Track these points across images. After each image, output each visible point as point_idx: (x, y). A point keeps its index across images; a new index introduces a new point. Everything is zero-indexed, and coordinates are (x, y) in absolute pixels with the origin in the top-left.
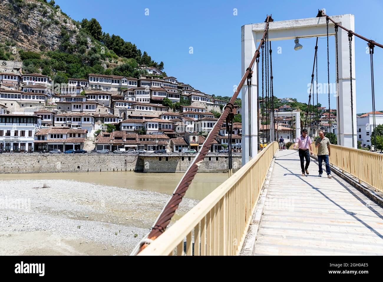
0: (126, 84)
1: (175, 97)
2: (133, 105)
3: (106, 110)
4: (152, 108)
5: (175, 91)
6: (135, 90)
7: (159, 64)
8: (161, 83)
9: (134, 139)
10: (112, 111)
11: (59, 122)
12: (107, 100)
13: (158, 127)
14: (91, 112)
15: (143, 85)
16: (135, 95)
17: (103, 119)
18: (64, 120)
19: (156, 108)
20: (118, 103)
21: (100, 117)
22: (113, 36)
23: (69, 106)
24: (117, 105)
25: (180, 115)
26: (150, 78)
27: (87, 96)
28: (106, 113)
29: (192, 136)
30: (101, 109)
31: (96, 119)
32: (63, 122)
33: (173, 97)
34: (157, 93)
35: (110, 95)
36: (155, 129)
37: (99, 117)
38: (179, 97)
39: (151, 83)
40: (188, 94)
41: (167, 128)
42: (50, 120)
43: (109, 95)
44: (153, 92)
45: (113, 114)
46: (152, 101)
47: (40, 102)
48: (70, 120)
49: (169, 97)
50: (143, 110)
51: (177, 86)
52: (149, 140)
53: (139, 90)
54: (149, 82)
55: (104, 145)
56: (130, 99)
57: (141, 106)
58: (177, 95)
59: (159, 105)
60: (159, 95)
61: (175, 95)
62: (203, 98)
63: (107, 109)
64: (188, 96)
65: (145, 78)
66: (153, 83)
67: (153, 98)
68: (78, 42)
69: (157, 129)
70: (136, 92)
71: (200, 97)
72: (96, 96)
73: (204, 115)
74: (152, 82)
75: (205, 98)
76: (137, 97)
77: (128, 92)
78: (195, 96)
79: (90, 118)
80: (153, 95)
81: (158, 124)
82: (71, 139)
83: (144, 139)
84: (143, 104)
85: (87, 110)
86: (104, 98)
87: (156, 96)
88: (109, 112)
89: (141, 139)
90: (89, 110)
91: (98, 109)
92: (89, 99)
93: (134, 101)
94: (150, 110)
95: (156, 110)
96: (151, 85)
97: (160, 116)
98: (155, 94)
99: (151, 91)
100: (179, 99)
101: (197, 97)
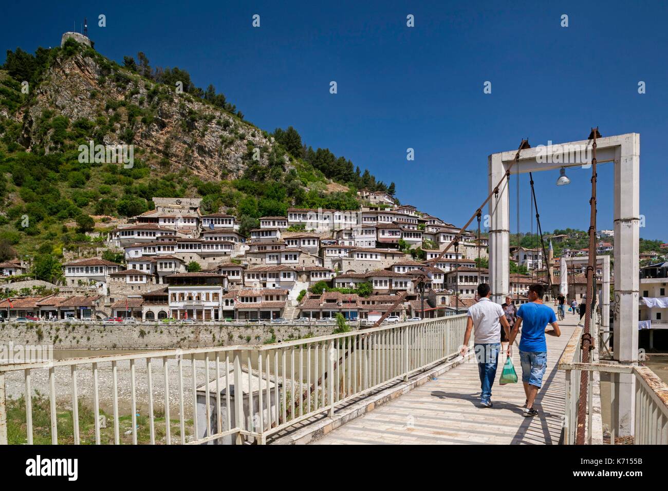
1: (414, 237)
2: (352, 251)
3: (313, 261)
4: (379, 255)
5: (413, 228)
6: (353, 230)
7: (389, 185)
8: (392, 216)
9: (354, 302)
10: (322, 261)
11: (251, 280)
12: (314, 246)
13: (388, 284)
14: (293, 265)
15: (365, 221)
17: (309, 273)
18: (258, 278)
19: (386, 255)
20: (330, 249)
21: (305, 272)
22: (319, 150)
23: (263, 256)
24: (328, 253)
25: (423, 265)
26: (376, 209)
27: (286, 242)
28: (312, 265)
29: (441, 297)
30: (306, 260)
31: (299, 273)
32: (256, 280)
33: (412, 237)
34: (386, 231)
35: (318, 238)
36: (383, 287)
38: (420, 237)
39: (377, 217)
40: (434, 231)
41: (401, 285)
42: (239, 277)
43: (316, 238)
44: (380, 231)
45: (323, 266)
46: (379, 244)
47: (225, 253)
48: (265, 277)
49: (405, 237)
50: (366, 259)
51: (416, 219)
52: (376, 303)
54: (375, 216)
55: (311, 311)
56: (347, 244)
57: (363, 252)
58: (417, 234)
59: (390, 250)
60: (390, 235)
61: (414, 234)
63: (314, 259)
64: (435, 235)
65: (368, 210)
66: (381, 217)
67: (380, 240)
68: (271, 164)
69: (388, 288)
70: (356, 232)
72: (298, 241)
73: (460, 264)
75: (462, 237)
76: (356, 240)
77: (344, 232)
78: (446, 235)
79: (292, 273)
80: (381, 235)
81: (388, 279)
82: (268, 304)
83: (368, 303)
84: (365, 249)
85: (287, 261)
86: (309, 244)
87: (386, 236)
88: (317, 263)
89: (363, 303)
90: (289, 261)
91: (302, 260)
92: (289, 246)
93: (353, 245)
94: (376, 258)
95: (386, 258)
96: (377, 220)
97: (392, 266)
98: (384, 234)
99: (377, 229)
100: (420, 239)
101: (449, 235)
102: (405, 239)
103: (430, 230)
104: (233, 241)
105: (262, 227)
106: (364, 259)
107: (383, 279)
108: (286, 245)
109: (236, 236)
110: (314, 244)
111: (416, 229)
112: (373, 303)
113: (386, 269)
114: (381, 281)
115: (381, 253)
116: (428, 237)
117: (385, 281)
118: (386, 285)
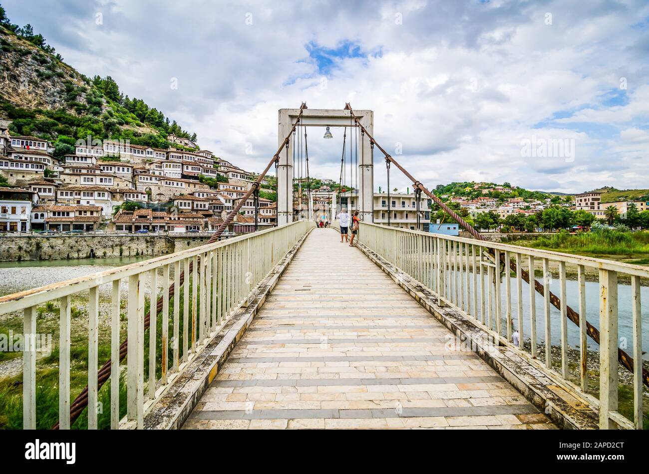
0: (152, 156)
1: (211, 173)
2: (161, 179)
3: (127, 185)
4: (183, 184)
5: (210, 167)
6: (163, 164)
7: (192, 135)
8: (195, 157)
9: (163, 218)
10: (135, 185)
11: (64, 197)
12: (128, 173)
13: (191, 206)
14: (107, 186)
15: (173, 157)
16: (163, 169)
17: (123, 194)
18: (71, 195)
19: (189, 184)
20: (142, 177)
22: (135, 100)
23: (77, 178)
24: (141, 179)
25: (217, 193)
26: (182, 150)
27: (102, 168)
28: (127, 188)
30: (120, 184)
31: (113, 193)
32: (69, 197)
33: (209, 173)
34: (190, 167)
35: (132, 167)
36: (187, 207)
37: (118, 193)
38: (215, 173)
39: (183, 156)
40: (226, 170)
41: (201, 207)
42: (51, 194)
43: (130, 167)
44: (185, 167)
45: (136, 189)
46: (183, 176)
47: (36, 172)
48: (79, 194)
49: (204, 172)
50: (173, 186)
51: (212, 161)
53: (168, 164)
54: (181, 155)
55: (124, 225)
56: (157, 173)
57: (171, 181)
58: (213, 171)
59: (191, 181)
60: (192, 170)
61: (211, 170)
62: (242, 175)
63: (128, 183)
64: (226, 173)
65: (175, 150)
66: (186, 156)
67: (184, 173)
69: (190, 208)
70: (165, 165)
71: (239, 175)
72: (113, 168)
74: (184, 155)
75: (244, 176)
76: (165, 171)
77: (155, 164)
78: (234, 173)
79: (106, 194)
80: (185, 170)
81: (190, 202)
82: (81, 218)
84: (173, 178)
85: (101, 184)
86: (123, 171)
87: (189, 170)
88: (130, 186)
90: (103, 183)
91: (116, 183)
92: (104, 171)
93: (162, 175)
94: (181, 185)
95: (189, 186)
96: (183, 158)
97: (194, 193)
98: (187, 168)
99: (183, 165)
100: (216, 175)
101: (236, 174)
102: (203, 174)
103: (222, 168)
104: (46, 162)
105: (77, 153)
106: (171, 186)
107: (187, 202)
108: (101, 170)
109: (49, 158)
110: (128, 171)
111: (212, 167)
113: (189, 194)
114: (185, 203)
115: (185, 182)
116: (222, 174)
117: (189, 203)
118: (189, 206)
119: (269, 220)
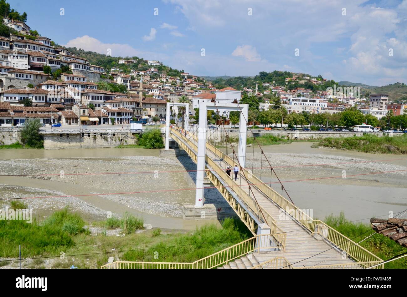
1: (55, 64)
4: (32, 76)
5: (54, 57)
7: (21, 14)
8: (37, 46)
9: (21, 111)
13: (45, 99)
15: (16, 47)
16: (10, 60)
19: (37, 76)
25: (63, 85)
26: (23, 38)
29: (83, 110)
33: (54, 64)
34: (36, 59)
36: (41, 101)
38: (59, 64)
39: (26, 46)
40: (67, 60)
41: (53, 100)
44: (31, 58)
51: (54, 50)
52: (37, 112)
53: (15, 55)
54: (24, 45)
56: (5, 64)
57: (21, 73)
58: (57, 62)
59: (38, 72)
60: (38, 61)
61: (55, 62)
62: (84, 66)
64: (69, 63)
66: (29, 46)
67: (31, 64)
69: (44, 101)
70: (11, 56)
71: (81, 66)
73: (88, 85)
74: (28, 44)
75: (86, 66)
76: (12, 62)
77: (1, 54)
78: (76, 64)
80: (31, 61)
81: (45, 96)
83: (32, 112)
84: (22, 70)
87: (36, 62)
89: (28, 112)
93: (10, 66)
94: (30, 77)
95: (37, 78)
96: (26, 48)
97: (42, 85)
98: (33, 60)
99: (29, 56)
100: (60, 66)
101: (78, 65)
102: (49, 65)
106: (22, 78)
111: (56, 58)
112: (36, 112)
114: (40, 97)
115: (34, 74)
116: (65, 64)
117: (43, 97)
118: (43, 100)
119: (116, 114)
